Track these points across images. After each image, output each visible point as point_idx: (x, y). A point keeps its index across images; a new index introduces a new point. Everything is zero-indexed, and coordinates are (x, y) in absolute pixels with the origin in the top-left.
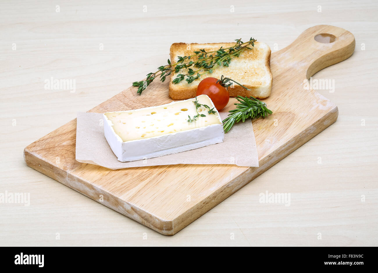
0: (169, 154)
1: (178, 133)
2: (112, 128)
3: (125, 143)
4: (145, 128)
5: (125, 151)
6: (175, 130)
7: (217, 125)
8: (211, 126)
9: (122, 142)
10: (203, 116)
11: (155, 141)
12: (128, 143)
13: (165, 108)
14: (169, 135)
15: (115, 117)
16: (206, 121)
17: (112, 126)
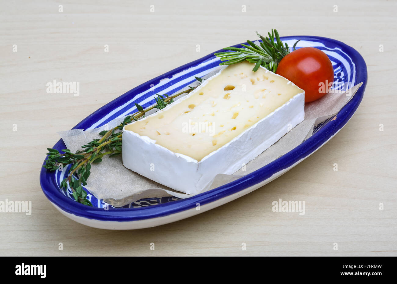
2: (158, 146)
3: (203, 160)
5: (201, 175)
6: (249, 121)
7: (299, 95)
11: (235, 146)
12: (206, 161)
13: (201, 94)
14: (249, 131)
15: (144, 128)
16: (279, 95)
17: (156, 143)
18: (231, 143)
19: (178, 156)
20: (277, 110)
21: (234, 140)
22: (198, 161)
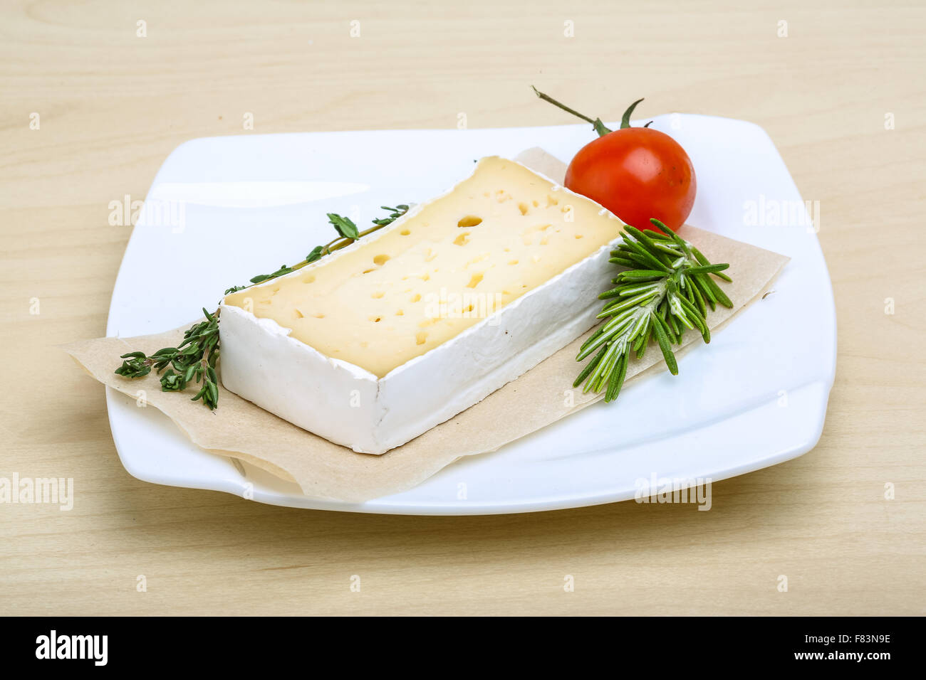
0: (502, 384)
2: (292, 340)
3: (388, 377)
4: (401, 314)
5: (387, 410)
11: (467, 348)
13: (406, 233)
15: (269, 303)
16: (578, 238)
17: (290, 335)
18: (459, 340)
19: (335, 366)
20: (570, 270)
21: (466, 333)
22: (379, 378)
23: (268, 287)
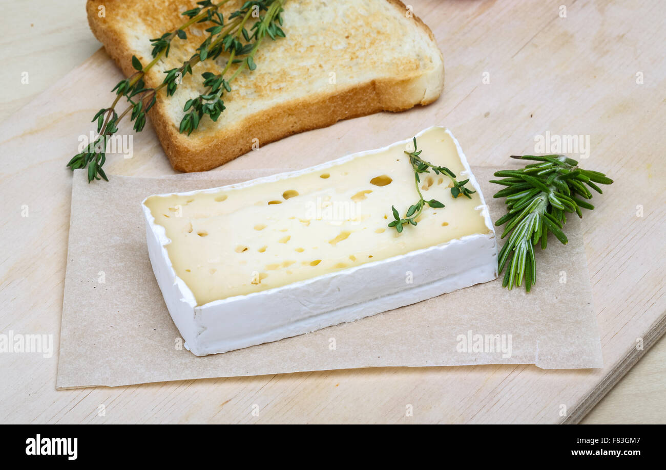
0: (337, 323)
1: (360, 270)
2: (164, 251)
3: (204, 307)
4: (263, 251)
5: (205, 328)
7: (476, 236)
8: (461, 241)
9: (195, 304)
10: (435, 204)
11: (293, 297)
12: (212, 308)
13: (325, 177)
14: (334, 277)
16: (444, 225)
17: (166, 246)
18: (283, 290)
19: (175, 284)
21: (293, 286)
22: (197, 306)
23: (186, 197)
